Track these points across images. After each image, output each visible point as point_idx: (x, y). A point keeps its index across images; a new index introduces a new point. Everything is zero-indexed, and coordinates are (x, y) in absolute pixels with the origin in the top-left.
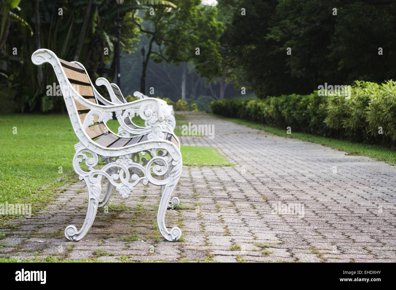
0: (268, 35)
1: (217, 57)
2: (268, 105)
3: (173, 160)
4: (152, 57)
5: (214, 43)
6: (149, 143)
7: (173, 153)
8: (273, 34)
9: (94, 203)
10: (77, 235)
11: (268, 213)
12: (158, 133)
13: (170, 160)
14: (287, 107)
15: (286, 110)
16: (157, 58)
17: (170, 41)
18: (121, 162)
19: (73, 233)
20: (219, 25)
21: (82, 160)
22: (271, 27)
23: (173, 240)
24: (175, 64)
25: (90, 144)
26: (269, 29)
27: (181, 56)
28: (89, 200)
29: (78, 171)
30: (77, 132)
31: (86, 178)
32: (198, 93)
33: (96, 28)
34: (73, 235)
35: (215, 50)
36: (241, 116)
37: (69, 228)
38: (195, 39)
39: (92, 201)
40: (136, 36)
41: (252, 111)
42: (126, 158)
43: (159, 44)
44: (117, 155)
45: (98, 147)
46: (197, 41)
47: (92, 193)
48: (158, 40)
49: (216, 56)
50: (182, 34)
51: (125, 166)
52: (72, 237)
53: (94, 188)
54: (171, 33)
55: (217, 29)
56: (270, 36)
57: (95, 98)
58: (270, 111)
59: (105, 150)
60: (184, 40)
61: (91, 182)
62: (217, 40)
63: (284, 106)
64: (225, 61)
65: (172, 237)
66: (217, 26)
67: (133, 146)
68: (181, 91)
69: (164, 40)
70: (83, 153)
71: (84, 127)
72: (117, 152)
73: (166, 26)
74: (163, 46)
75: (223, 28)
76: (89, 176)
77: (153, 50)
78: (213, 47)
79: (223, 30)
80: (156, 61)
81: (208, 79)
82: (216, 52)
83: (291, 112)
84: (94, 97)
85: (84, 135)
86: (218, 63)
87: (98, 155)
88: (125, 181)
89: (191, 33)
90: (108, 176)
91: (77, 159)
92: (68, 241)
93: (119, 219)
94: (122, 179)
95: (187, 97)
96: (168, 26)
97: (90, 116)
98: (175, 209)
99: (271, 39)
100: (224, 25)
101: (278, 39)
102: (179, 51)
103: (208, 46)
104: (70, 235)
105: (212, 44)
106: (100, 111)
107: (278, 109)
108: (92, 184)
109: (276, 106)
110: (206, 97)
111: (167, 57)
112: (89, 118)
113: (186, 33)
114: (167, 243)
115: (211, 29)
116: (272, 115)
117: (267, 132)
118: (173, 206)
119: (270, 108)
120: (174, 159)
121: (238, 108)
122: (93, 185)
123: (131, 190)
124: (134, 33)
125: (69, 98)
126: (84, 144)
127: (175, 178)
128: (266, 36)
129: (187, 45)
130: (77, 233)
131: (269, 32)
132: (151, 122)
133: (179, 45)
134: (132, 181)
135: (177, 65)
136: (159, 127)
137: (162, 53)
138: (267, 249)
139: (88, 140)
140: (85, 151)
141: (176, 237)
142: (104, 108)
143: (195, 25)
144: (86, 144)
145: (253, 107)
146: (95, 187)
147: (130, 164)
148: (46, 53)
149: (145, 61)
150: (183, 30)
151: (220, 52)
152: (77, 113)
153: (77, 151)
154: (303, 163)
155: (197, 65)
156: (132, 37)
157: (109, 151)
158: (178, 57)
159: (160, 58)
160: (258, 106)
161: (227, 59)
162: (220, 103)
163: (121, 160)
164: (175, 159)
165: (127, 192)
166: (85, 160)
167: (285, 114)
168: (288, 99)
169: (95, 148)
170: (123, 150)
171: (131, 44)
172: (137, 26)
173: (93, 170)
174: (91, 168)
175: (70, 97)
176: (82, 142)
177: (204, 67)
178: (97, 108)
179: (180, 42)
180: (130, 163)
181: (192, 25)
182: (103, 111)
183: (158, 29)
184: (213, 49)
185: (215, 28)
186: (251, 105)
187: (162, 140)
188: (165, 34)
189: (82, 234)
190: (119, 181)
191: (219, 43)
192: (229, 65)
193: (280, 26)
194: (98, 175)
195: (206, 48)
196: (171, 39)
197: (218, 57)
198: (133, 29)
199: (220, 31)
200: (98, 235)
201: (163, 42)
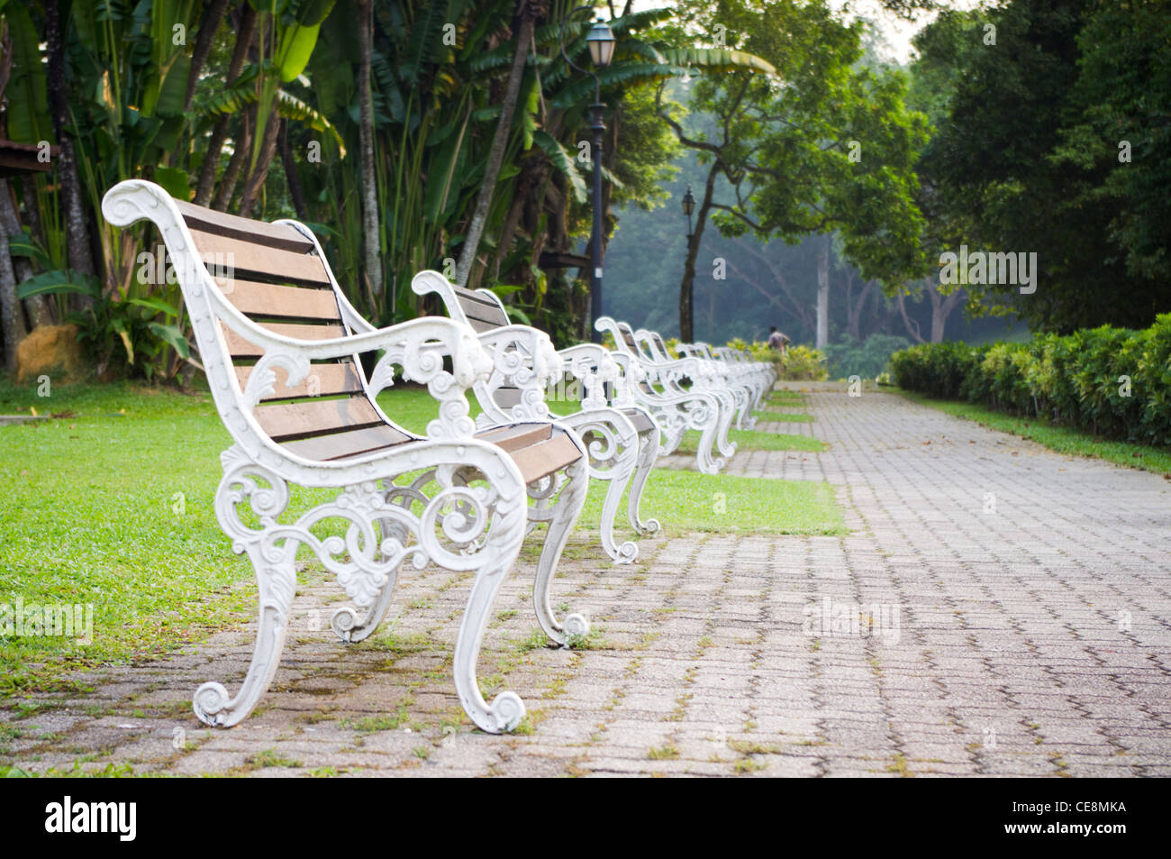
0: (1058, 150)
1: (909, 218)
2: (1038, 361)
3: (499, 497)
4: (716, 220)
5: (899, 173)
6: (430, 447)
7: (501, 478)
8: (1074, 146)
9: (276, 619)
10: (229, 711)
11: (843, 662)
12: (455, 420)
13: (492, 496)
14: (1085, 365)
15: (1083, 374)
16: (731, 223)
17: (768, 171)
18: (352, 502)
19: (216, 705)
20: (916, 123)
21: (243, 497)
22: (1070, 126)
23: (500, 729)
24: (783, 239)
25: (263, 451)
26: (1060, 131)
27: (801, 215)
28: (262, 611)
29: (230, 526)
30: (226, 416)
31: (253, 547)
32: (865, 329)
33: (537, 134)
34: (217, 709)
35: (903, 196)
36: (972, 393)
37: (206, 690)
38: (842, 164)
39: (271, 613)
40: (669, 156)
41: (998, 378)
42: (365, 491)
43: (736, 181)
44: (340, 483)
45: (286, 458)
46: (849, 170)
47: (270, 593)
48: (732, 167)
49: (905, 217)
50: (803, 149)
51: (363, 513)
52: (214, 715)
53: (275, 577)
54: (770, 148)
55: (910, 133)
56: (1063, 154)
57: (342, 324)
58: (1042, 378)
59: (305, 467)
60: (810, 169)
61: (266, 560)
62: (910, 166)
63: (1078, 363)
64: (938, 230)
65: (495, 722)
66: (910, 126)
67: (385, 458)
68: (815, 321)
69: (751, 169)
70: (244, 476)
71: (246, 402)
72: (340, 473)
73: (758, 125)
74: (745, 188)
75: (927, 129)
76: (262, 542)
77: (716, 198)
78: (895, 187)
79: (927, 138)
80: (727, 230)
81: (887, 285)
82: (907, 204)
83: (1097, 381)
84: (339, 322)
85: (248, 426)
86: (913, 235)
87: (286, 481)
88: (362, 559)
89: (832, 146)
90: (314, 542)
91: (229, 493)
92: (202, 725)
93: (397, 671)
94: (354, 551)
95: (833, 338)
96: (762, 127)
97: (264, 371)
98: (573, 647)
99: (1067, 163)
100: (931, 124)
101: (1088, 162)
102: (797, 201)
103: (882, 185)
104: (210, 710)
105: (895, 178)
106: (291, 356)
107: (1062, 371)
108: (268, 566)
109: (1058, 363)
110: (893, 338)
111: (760, 220)
112: (261, 379)
113: (816, 147)
114: (480, 738)
115: (891, 135)
116: (1048, 390)
117: (1030, 442)
118: (567, 639)
119: (1042, 367)
120: (503, 495)
121: (962, 370)
122: (273, 567)
123: (380, 585)
124: (662, 149)
125: (206, 319)
126: (247, 449)
127: (503, 550)
128: (1054, 153)
129: (819, 184)
130: (228, 705)
131: (1061, 141)
132: (436, 387)
133: (794, 183)
134: (380, 558)
135: (790, 242)
136: (458, 401)
137: (745, 207)
138: (759, 757)
139: (259, 438)
140: (249, 470)
141: (509, 720)
142: (302, 347)
143: (842, 122)
144: (253, 452)
145: (1001, 365)
146: (277, 572)
147: (379, 510)
148: (142, 190)
149: (693, 233)
150: (805, 137)
151: (917, 203)
152: (229, 362)
153: (228, 471)
154: (1066, 526)
155: (850, 242)
156: (657, 160)
157: (317, 472)
158: (791, 219)
159: (740, 222)
160: (1013, 363)
161: (943, 223)
162: (916, 356)
163: (352, 497)
164: (506, 496)
165: (368, 588)
166: (249, 495)
167: (1080, 386)
168: (1089, 342)
169: (279, 461)
170: (356, 469)
171: (652, 181)
172: (670, 127)
173: (272, 526)
174: (266, 520)
175: (209, 317)
176: (242, 444)
177: (870, 247)
178: (285, 347)
179: (799, 175)
180: (378, 507)
181: (834, 124)
182: (300, 356)
183: (731, 136)
184: (896, 194)
185: (902, 130)
186: (996, 361)
187: (468, 440)
188: (751, 152)
189: (242, 708)
190: (345, 558)
191: (915, 176)
192: (949, 242)
193: (1095, 123)
194: (288, 540)
195: (876, 192)
196: (772, 164)
197: (913, 217)
198: (660, 137)
199: (918, 141)
200: (297, 714)
201: (748, 174)
